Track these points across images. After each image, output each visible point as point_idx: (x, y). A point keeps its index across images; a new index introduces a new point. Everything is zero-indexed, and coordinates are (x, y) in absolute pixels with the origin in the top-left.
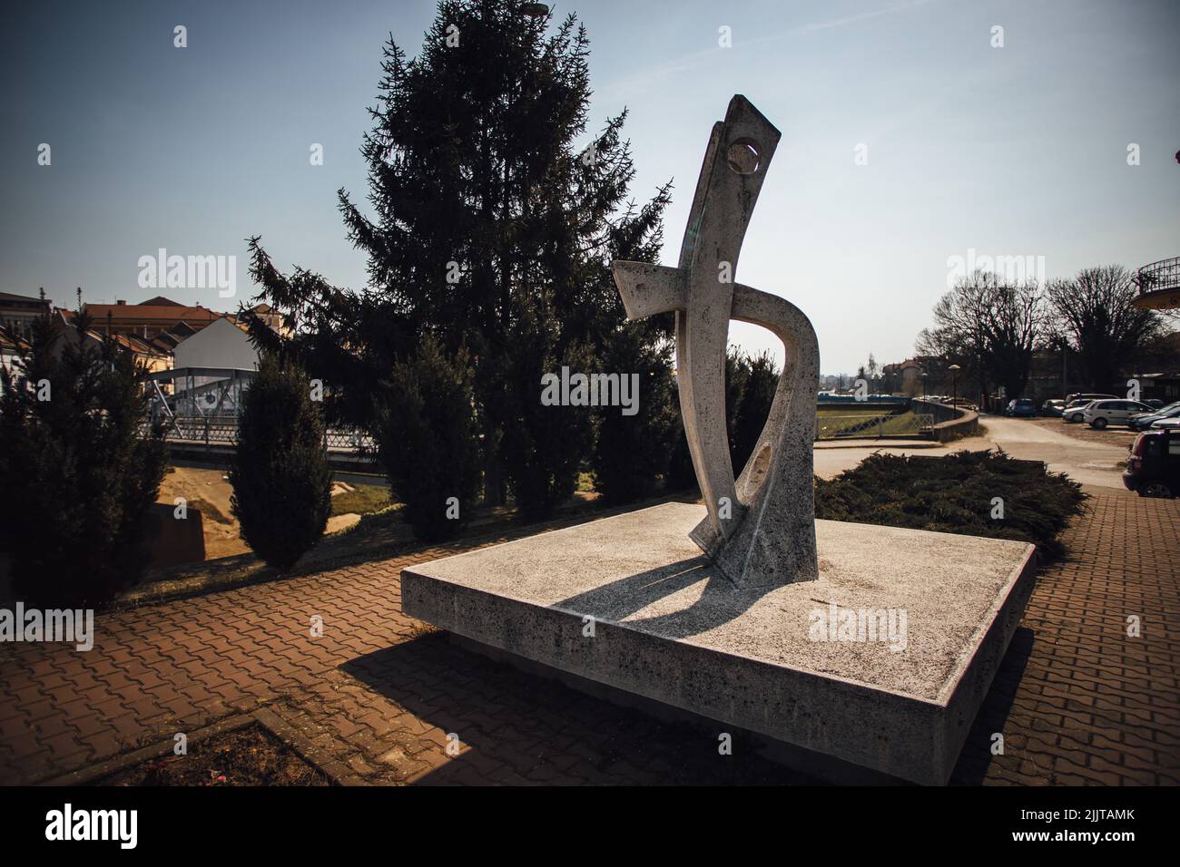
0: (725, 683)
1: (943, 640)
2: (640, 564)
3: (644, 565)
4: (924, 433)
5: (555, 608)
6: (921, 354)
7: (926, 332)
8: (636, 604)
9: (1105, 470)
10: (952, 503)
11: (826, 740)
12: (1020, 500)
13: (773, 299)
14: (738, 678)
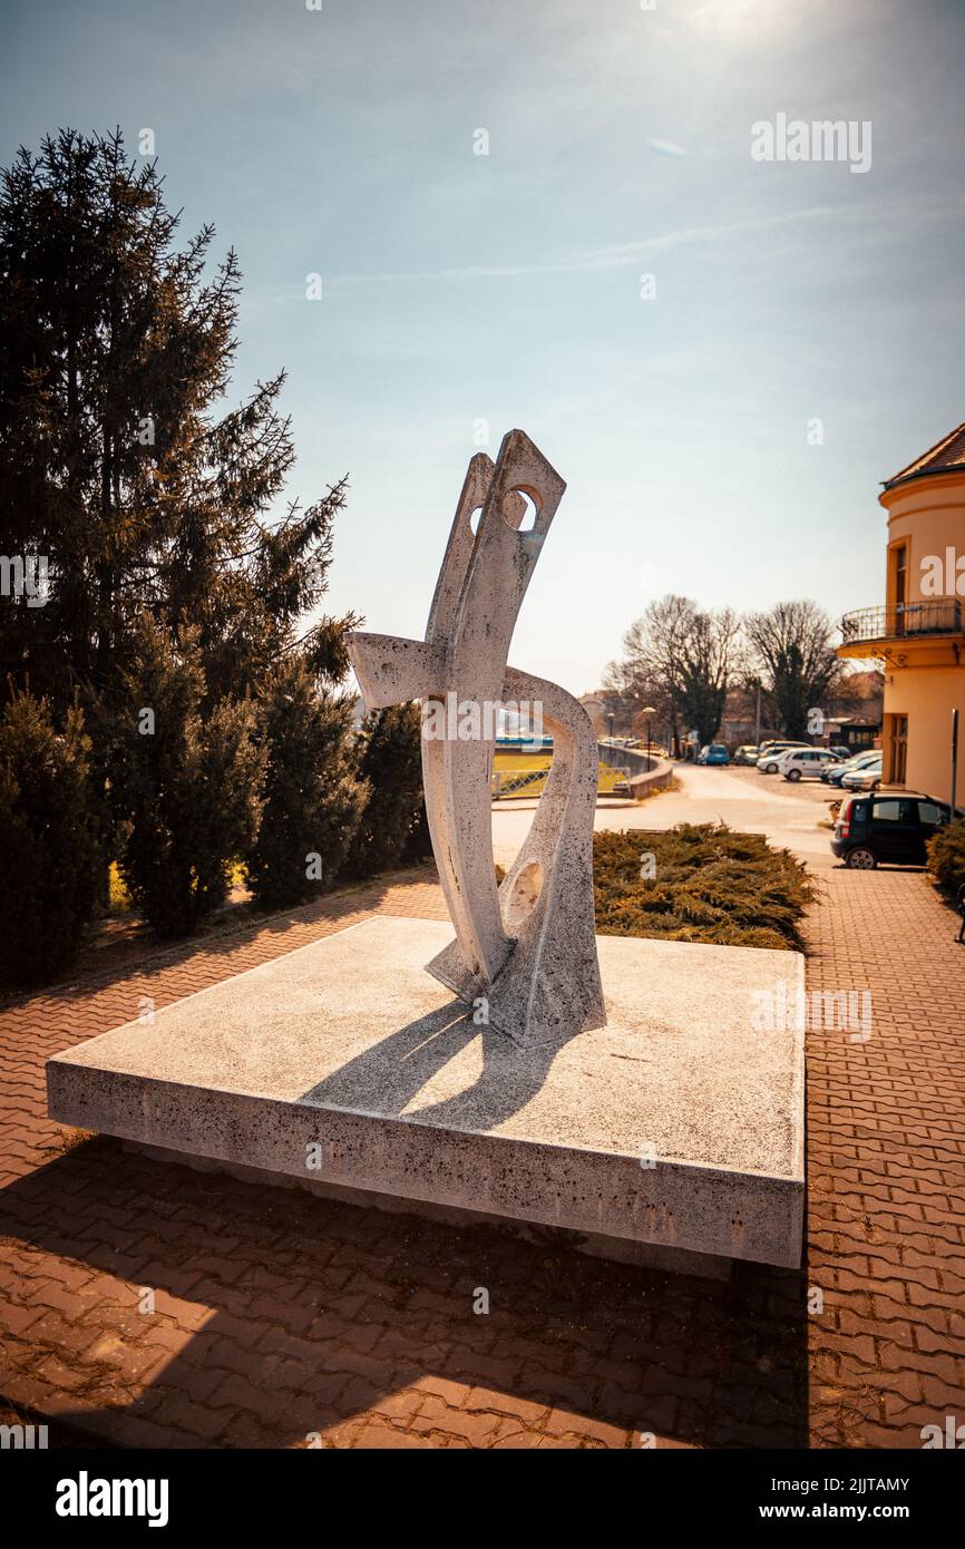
0: (549, 1179)
1: (768, 1095)
2: (385, 1020)
3: (391, 1021)
4: (619, 790)
5: (306, 1103)
6: (605, 689)
7: (613, 664)
8: (410, 1085)
9: (807, 832)
10: (696, 897)
11: (672, 1231)
12: (768, 894)
13: (547, 687)
14: (565, 1172)
